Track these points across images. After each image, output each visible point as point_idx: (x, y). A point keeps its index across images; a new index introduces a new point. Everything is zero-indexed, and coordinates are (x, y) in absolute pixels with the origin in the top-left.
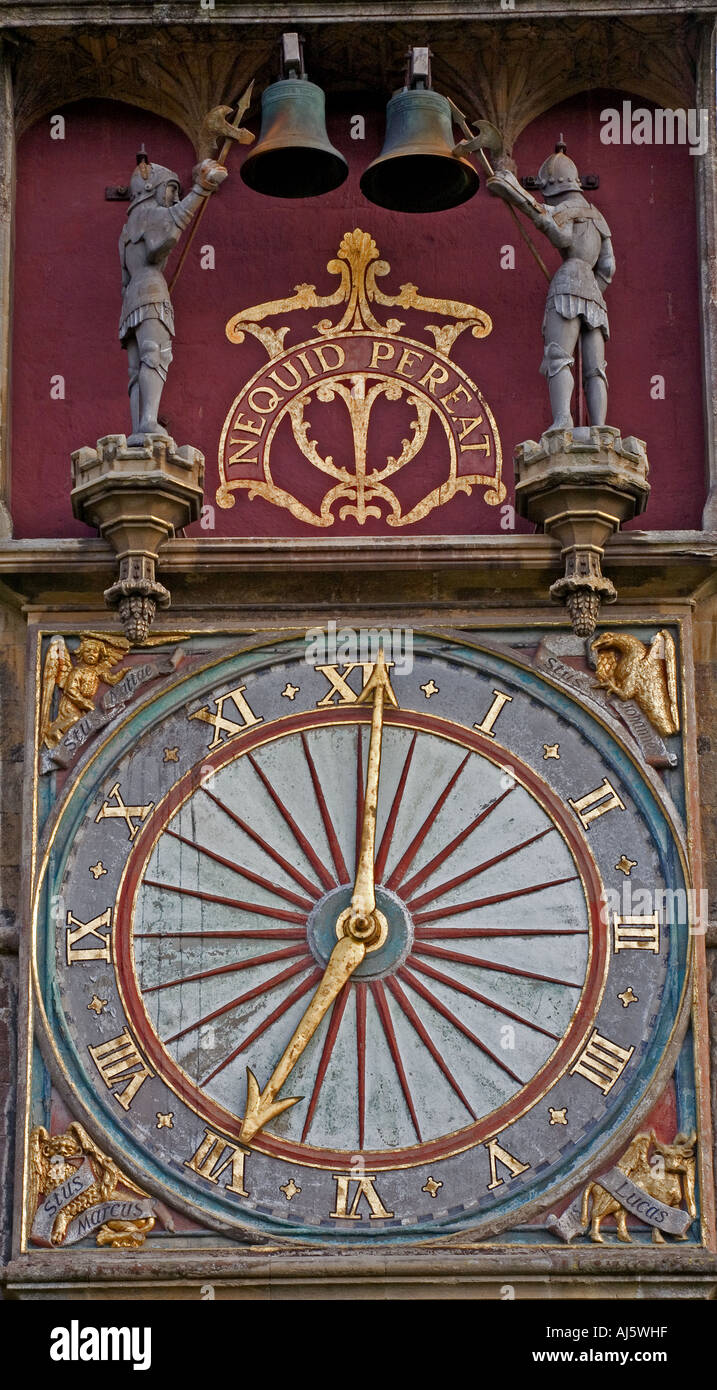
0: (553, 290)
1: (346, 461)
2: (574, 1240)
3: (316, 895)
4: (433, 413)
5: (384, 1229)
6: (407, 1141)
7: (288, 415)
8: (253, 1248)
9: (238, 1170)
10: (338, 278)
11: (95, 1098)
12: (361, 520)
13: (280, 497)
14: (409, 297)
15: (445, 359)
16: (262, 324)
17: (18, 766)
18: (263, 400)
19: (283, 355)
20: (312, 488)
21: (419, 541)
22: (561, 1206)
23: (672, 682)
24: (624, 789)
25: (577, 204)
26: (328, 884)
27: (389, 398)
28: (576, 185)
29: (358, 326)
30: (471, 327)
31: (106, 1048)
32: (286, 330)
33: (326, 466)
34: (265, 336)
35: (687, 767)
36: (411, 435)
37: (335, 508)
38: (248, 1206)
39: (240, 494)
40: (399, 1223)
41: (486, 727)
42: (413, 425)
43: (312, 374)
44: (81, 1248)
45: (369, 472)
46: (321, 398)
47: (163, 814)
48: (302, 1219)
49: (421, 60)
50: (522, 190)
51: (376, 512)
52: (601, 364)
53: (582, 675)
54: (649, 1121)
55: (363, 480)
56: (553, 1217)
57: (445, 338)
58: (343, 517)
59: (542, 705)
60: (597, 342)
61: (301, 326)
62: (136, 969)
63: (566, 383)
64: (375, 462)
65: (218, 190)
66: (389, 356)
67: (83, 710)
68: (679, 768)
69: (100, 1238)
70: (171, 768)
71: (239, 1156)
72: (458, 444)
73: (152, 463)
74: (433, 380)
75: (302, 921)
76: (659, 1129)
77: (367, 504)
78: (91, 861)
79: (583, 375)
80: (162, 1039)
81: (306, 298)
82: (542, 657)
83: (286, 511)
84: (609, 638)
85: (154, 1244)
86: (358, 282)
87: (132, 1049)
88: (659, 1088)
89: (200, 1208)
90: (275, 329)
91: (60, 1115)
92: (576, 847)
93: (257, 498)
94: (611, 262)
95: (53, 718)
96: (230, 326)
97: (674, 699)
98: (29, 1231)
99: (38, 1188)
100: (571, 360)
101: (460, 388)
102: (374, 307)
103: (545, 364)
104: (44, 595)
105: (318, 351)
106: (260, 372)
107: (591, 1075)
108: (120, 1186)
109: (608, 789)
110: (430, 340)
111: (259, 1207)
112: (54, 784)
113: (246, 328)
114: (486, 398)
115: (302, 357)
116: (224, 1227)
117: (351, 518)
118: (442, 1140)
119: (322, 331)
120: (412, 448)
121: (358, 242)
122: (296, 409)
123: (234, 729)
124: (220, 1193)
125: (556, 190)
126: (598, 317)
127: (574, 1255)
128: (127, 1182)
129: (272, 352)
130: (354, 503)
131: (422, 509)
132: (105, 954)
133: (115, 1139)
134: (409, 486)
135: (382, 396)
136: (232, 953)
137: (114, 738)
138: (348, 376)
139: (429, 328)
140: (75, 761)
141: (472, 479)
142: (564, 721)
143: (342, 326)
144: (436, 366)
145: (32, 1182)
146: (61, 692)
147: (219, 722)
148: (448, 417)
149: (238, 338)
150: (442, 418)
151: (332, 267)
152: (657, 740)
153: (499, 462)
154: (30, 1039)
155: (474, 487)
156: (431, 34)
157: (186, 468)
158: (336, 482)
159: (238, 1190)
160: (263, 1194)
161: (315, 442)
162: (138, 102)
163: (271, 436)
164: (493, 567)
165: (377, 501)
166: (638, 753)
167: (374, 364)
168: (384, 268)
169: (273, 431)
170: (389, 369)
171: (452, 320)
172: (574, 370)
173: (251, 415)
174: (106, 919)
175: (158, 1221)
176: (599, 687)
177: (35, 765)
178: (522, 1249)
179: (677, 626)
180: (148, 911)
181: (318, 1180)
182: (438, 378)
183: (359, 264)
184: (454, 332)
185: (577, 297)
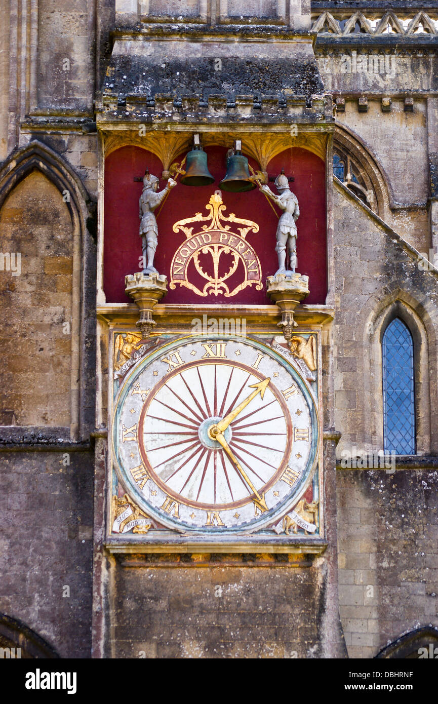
0: (280, 224)
1: (211, 274)
2: (280, 534)
3: (202, 421)
4: (240, 258)
5: (222, 529)
6: (230, 501)
7: (193, 258)
8: (182, 535)
9: (177, 510)
10: (209, 211)
11: (132, 486)
12: (216, 295)
13: (190, 286)
14: (232, 218)
15: (244, 240)
16: (185, 226)
17: (107, 375)
18: (185, 252)
19: (191, 237)
20: (200, 282)
22: (276, 523)
23: (315, 353)
24: (299, 387)
25: (288, 194)
26: (205, 417)
27: (226, 252)
28: (287, 186)
29: (216, 228)
30: (252, 230)
31: (135, 469)
32: (192, 228)
33: (205, 276)
34: (186, 230)
35: (319, 381)
36: (232, 266)
37: (208, 290)
38: (179, 521)
39: (177, 285)
40: (226, 527)
41: (255, 366)
42: (233, 262)
43: (201, 244)
44: (128, 534)
45: (219, 278)
46: (204, 252)
47: (153, 393)
48: (196, 526)
49: (238, 145)
50: (271, 192)
51: (221, 292)
52: (295, 248)
53: (286, 350)
54: (304, 496)
55: (216, 280)
56: (274, 526)
57: (244, 232)
58: (210, 293)
59: (273, 359)
60: (293, 241)
61: (197, 227)
62: (145, 444)
63: (283, 255)
64: (221, 275)
65: (173, 189)
66: (226, 238)
67: (127, 358)
68: (316, 381)
69: (134, 531)
70: (156, 378)
71: (177, 504)
72: (248, 269)
73: (152, 282)
74: (240, 247)
75: (197, 429)
76: (307, 498)
77: (218, 289)
78: (131, 408)
80: (153, 467)
81: (199, 217)
82: (274, 344)
83: (192, 291)
84: (296, 338)
85: (151, 533)
86: (216, 213)
87: (144, 470)
88: (307, 485)
89: (165, 522)
90: (189, 228)
91: (122, 491)
92: (284, 407)
93: (183, 286)
94: (298, 213)
95: (118, 361)
96: (174, 227)
97: (315, 358)
98: (112, 529)
99: (114, 515)
100: (285, 247)
101: (249, 250)
102: (221, 221)
103: (277, 248)
104: (115, 320)
105: (203, 236)
106: (184, 243)
107: (286, 481)
108: (140, 514)
109: (293, 387)
110: (239, 233)
111: (183, 521)
112: (118, 382)
113: (179, 227)
114: (257, 254)
115: (197, 238)
116: (173, 528)
117: (213, 294)
118: (240, 501)
119: (204, 229)
120: (233, 270)
121: (216, 199)
122: (195, 257)
123: (175, 365)
124: (171, 516)
125: (281, 188)
126: (294, 232)
127: (279, 538)
128: (142, 513)
129: (188, 236)
130: (214, 289)
131: (236, 291)
132: (135, 439)
133: (138, 499)
134: (232, 283)
135: (223, 252)
136: (175, 439)
137: (137, 368)
138: (213, 245)
139: (239, 229)
140: (125, 376)
141: (252, 281)
142: (280, 364)
143: (210, 228)
144: (241, 242)
145: (112, 513)
146: (121, 352)
147: (171, 363)
148: (245, 260)
149: (176, 230)
150: (243, 260)
151: (208, 207)
152: (310, 373)
153: (261, 276)
154: (112, 467)
155: (253, 284)
157: (162, 283)
158: (208, 281)
159: (177, 516)
160: (185, 517)
161: (201, 268)
162: (144, 148)
163: (187, 265)
164: (259, 315)
165: (221, 288)
166: (304, 376)
167: (221, 241)
168: (224, 208)
169: (188, 263)
170: (226, 243)
171: (246, 226)
172: (286, 250)
173: (181, 257)
174: (135, 428)
175: (152, 526)
176: (291, 354)
177: (112, 375)
178: (264, 536)
179: (316, 334)
180: (149, 425)
181: (201, 513)
182: (241, 246)
183: (216, 207)
184: (246, 230)
185: (288, 226)
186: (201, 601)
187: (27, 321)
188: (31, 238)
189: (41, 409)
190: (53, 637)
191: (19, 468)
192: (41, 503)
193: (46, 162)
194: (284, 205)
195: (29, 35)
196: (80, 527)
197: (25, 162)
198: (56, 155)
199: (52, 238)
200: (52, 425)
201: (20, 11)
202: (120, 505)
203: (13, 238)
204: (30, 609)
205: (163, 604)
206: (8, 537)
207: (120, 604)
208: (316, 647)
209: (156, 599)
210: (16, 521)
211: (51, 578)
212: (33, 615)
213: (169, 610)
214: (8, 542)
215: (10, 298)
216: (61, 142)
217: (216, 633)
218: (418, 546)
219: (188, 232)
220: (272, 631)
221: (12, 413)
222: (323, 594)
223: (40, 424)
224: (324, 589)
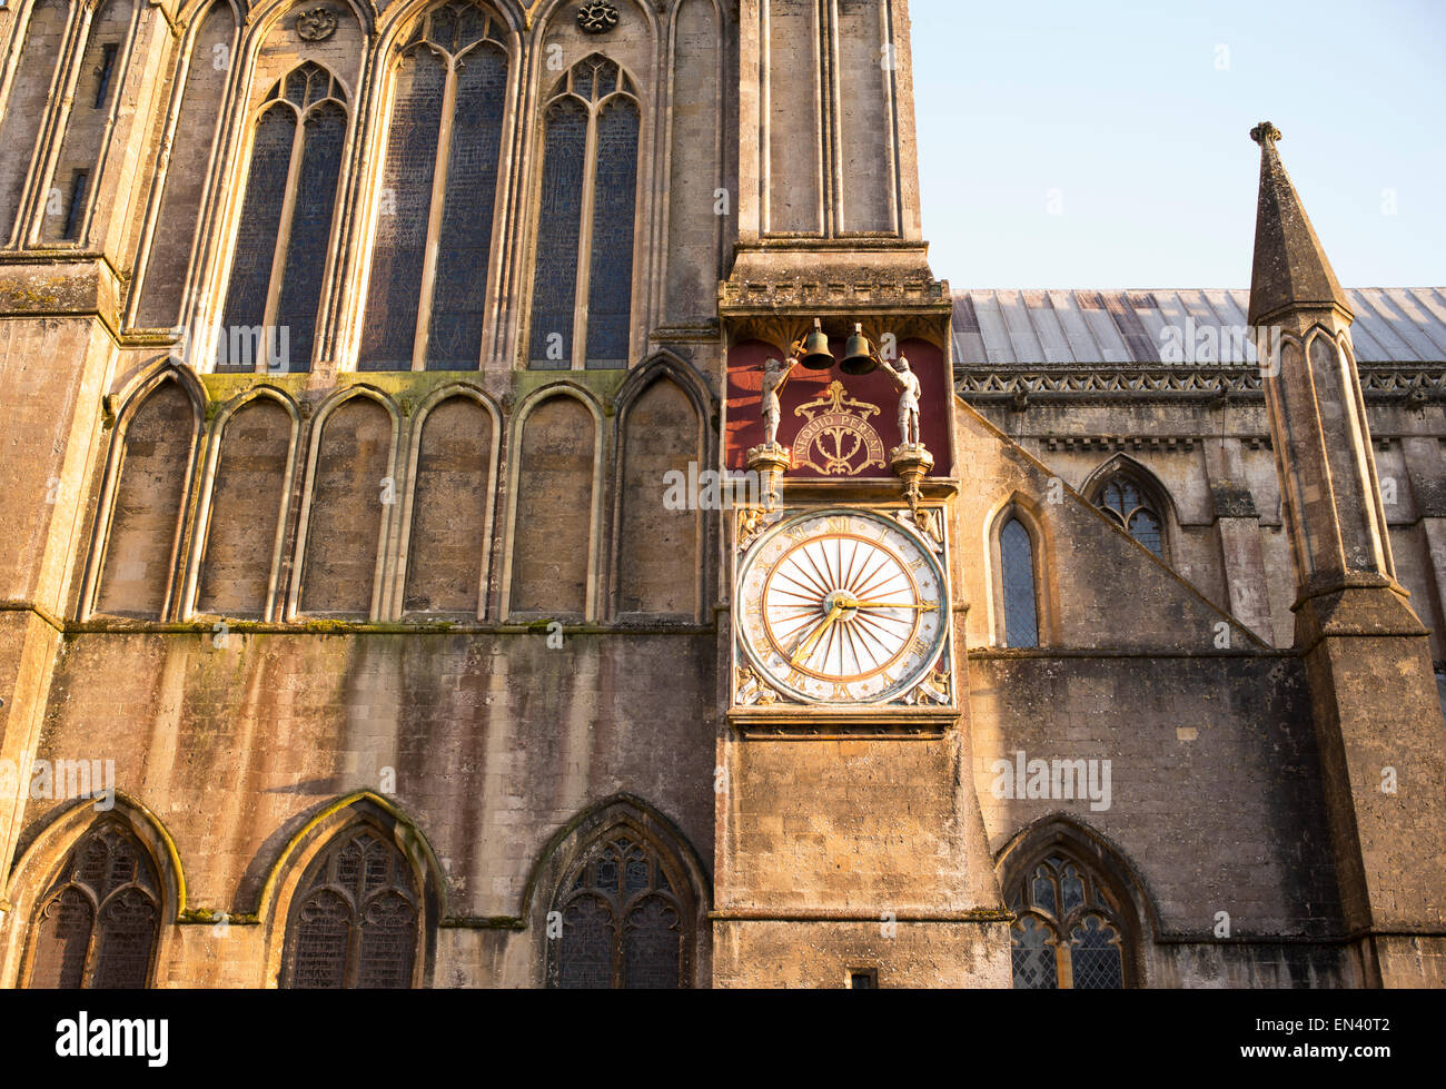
0: (902, 400)
1: (834, 454)
2: (911, 705)
3: (826, 593)
5: (850, 700)
6: (856, 673)
7: (815, 439)
8: (808, 706)
9: (802, 682)
10: (830, 396)
11: (756, 658)
12: (840, 473)
13: (813, 465)
14: (853, 402)
15: (866, 422)
16: (806, 410)
17: (730, 551)
18: (807, 434)
19: (813, 420)
20: (822, 461)
21: (860, 479)
22: (907, 695)
23: (940, 525)
24: (926, 560)
25: (909, 374)
26: (830, 589)
27: (848, 434)
28: (907, 367)
29: (837, 411)
30: (873, 412)
31: (758, 640)
32: (814, 412)
33: (828, 455)
34: (807, 414)
35: (946, 553)
36: (855, 446)
37: (831, 469)
38: (806, 692)
40: (855, 698)
41: (880, 540)
42: (855, 442)
43: (823, 426)
44: (752, 705)
45: (841, 457)
46: (826, 434)
47: (776, 566)
48: (823, 697)
49: (858, 327)
50: (893, 369)
51: (844, 470)
52: (917, 423)
53: (912, 523)
54: (935, 666)
55: (839, 460)
56: (905, 697)
57: (865, 415)
58: (833, 471)
59: (898, 533)
60: (916, 417)
61: (819, 411)
62: (767, 617)
63: (907, 430)
64: (843, 454)
66: (848, 421)
67: (750, 533)
68: (944, 553)
69: (759, 702)
70: (778, 551)
71: (803, 676)
72: (870, 449)
75: (822, 601)
76: (938, 669)
77: (841, 467)
78: (754, 580)
79: (912, 428)
80: (776, 639)
81: (820, 402)
82: (899, 517)
84: (920, 511)
85: (777, 704)
86: (837, 397)
87: (767, 642)
88: (937, 656)
89: (790, 693)
90: (811, 412)
91: (745, 663)
92: (910, 579)
93: (806, 465)
94: (919, 392)
95: (741, 535)
96: (795, 411)
97: (941, 531)
98: (736, 700)
99: (738, 687)
100: (908, 422)
101: (870, 431)
102: (842, 405)
103: (900, 423)
105: (824, 418)
106: (806, 425)
107: (916, 652)
108: (765, 686)
109: (920, 560)
111: (809, 693)
112: (741, 557)
113: (801, 411)
114: (879, 435)
115: (819, 420)
116: (799, 700)
117: (836, 472)
118: (867, 672)
119: (825, 412)
120: (855, 450)
121: (836, 384)
122: (818, 438)
123: (799, 539)
124: (797, 688)
125: (903, 368)
126: (916, 408)
127: (911, 709)
128: (767, 684)
129: (809, 419)
130: (837, 467)
131: (859, 469)
132: (758, 611)
133: (762, 670)
134: (855, 462)
135: (845, 433)
136: (799, 612)
137: (759, 542)
138: (834, 427)
139: (860, 412)
140: (748, 549)
141: (875, 460)
142: (905, 537)
143: (832, 411)
144: (862, 424)
145: (736, 685)
146: (744, 526)
147: (794, 537)
148: (866, 440)
149: (797, 413)
150: (864, 440)
151: (828, 392)
152: (935, 544)
153: (884, 455)
154: (735, 640)
155: (875, 462)
156: (862, 319)
158: (830, 460)
159: (803, 687)
160: (811, 689)
161: (824, 448)
162: (765, 340)
164: (883, 487)
165: (844, 467)
166: (929, 548)
167: (843, 423)
168: (845, 393)
169: (810, 444)
170: (847, 425)
171: (868, 409)
172: (909, 425)
173: (804, 438)
174: (758, 600)
175: (777, 698)
176: (917, 528)
177: (735, 550)
178: (894, 708)
179: (941, 508)
180: (772, 598)
181: (828, 685)
182: (863, 427)
183: (837, 392)
184: (868, 413)
185: (911, 401)
186: (832, 773)
187: (653, 514)
188: (659, 438)
189: (667, 597)
190: (678, 817)
191: (643, 650)
192: (665, 685)
193: (673, 368)
194: (906, 383)
195: (660, 262)
196: (705, 708)
197: (654, 369)
198: (682, 361)
199: (678, 438)
200: (677, 611)
201: (652, 244)
202: (743, 676)
203: (642, 438)
204: (654, 788)
205: (790, 778)
206: (633, 717)
207: (744, 777)
208: (951, 820)
209: (782, 773)
210: (640, 702)
211: (675, 759)
212: (657, 794)
213: (796, 783)
214: (631, 722)
215: (638, 492)
216: (688, 350)
217: (845, 807)
218: (1046, 734)
219: (810, 416)
220: (905, 805)
221: (638, 600)
222: (957, 767)
223: (666, 610)
224: (959, 762)
